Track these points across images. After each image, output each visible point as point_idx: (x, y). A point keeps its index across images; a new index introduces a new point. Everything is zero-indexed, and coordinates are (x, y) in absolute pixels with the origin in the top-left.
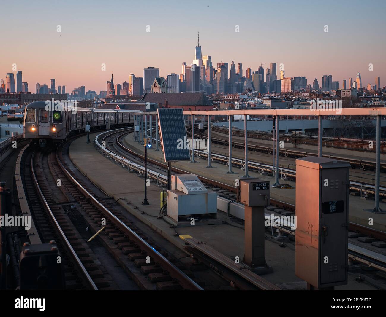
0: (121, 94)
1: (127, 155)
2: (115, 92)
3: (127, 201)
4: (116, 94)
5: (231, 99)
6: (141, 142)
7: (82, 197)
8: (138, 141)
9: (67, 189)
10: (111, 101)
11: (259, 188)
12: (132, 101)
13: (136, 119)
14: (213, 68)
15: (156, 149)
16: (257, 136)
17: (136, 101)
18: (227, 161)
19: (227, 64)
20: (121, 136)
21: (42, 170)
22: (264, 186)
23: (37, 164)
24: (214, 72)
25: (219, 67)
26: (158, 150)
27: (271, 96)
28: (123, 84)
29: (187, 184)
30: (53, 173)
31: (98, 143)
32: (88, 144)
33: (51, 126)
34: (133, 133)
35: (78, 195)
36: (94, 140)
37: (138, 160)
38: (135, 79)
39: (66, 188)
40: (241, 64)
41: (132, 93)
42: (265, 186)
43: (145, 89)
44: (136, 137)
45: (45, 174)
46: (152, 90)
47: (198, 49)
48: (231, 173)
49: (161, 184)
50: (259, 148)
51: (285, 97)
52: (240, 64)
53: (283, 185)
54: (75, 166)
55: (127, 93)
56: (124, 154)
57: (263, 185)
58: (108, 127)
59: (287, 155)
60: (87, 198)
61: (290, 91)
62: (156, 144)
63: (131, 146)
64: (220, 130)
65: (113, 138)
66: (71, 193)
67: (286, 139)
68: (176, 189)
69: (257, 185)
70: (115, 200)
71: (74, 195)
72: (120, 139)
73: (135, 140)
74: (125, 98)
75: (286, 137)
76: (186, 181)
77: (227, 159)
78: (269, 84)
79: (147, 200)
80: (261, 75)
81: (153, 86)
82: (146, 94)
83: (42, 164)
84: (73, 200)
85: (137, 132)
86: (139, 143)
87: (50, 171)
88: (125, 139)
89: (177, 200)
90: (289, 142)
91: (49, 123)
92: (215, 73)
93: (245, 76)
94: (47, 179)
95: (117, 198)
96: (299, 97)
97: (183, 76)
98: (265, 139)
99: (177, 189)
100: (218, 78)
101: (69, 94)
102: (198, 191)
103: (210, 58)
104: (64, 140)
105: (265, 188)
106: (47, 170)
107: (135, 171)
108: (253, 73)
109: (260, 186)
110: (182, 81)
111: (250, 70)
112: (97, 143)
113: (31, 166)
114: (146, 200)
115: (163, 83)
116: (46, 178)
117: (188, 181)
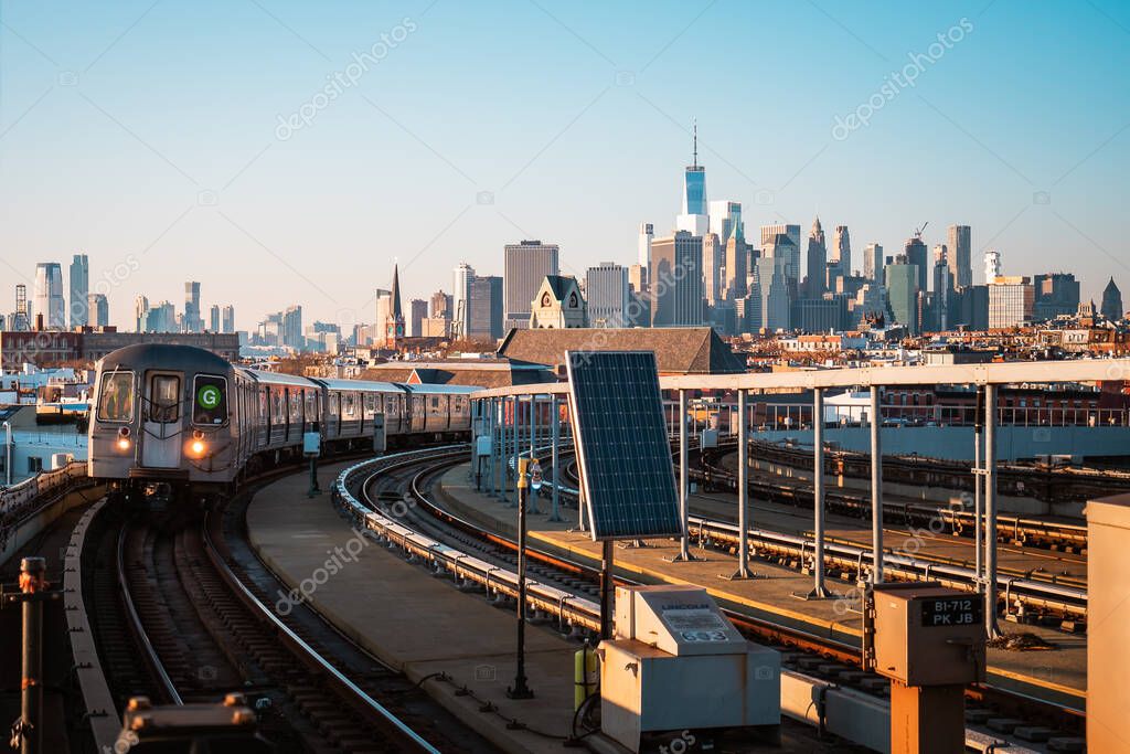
0: (425, 334)
1: (450, 535)
2: (403, 325)
3: (453, 685)
4: (409, 333)
5: (812, 350)
6: (498, 494)
7: (295, 671)
8: (488, 491)
9: (243, 644)
10: (391, 359)
11: (945, 619)
12: (465, 355)
13: (480, 414)
14: (746, 242)
15: (549, 517)
16: (907, 474)
17: (476, 356)
18: (806, 553)
19: (795, 229)
20: (425, 475)
21: (153, 582)
22: (964, 612)
23: (138, 562)
24: (749, 257)
25: (767, 242)
26: (559, 520)
27: (953, 340)
28: (434, 300)
29: (672, 618)
30: (194, 592)
31: (348, 494)
32: (311, 497)
33: (187, 433)
34: (469, 464)
35: (279, 664)
36: (332, 484)
37: (488, 552)
38: (472, 281)
39: (238, 640)
40: (846, 228)
41: (465, 329)
42: (967, 611)
43: (510, 316)
44: (479, 477)
45: (164, 596)
46: (535, 320)
47: (696, 176)
48: (823, 596)
49: (574, 630)
50: (918, 515)
51: (1004, 343)
52: (844, 230)
53: (1014, 636)
54: (268, 570)
55: (447, 329)
56: (439, 532)
57: (958, 607)
58: (382, 443)
59: (1020, 539)
60: (314, 671)
61: (1021, 326)
62: (551, 499)
63: (463, 505)
64: (777, 456)
65: (398, 481)
66: (255, 657)
67: (1015, 484)
68: (633, 638)
69: (938, 606)
70: (411, 683)
71: (266, 662)
72: (425, 481)
73: (476, 487)
74: (439, 349)
75: (1014, 475)
76: (671, 607)
77: (808, 548)
78: (945, 299)
79: (526, 679)
80: (917, 267)
81: (536, 304)
82: (514, 331)
83: (155, 563)
84: (265, 680)
85: (485, 456)
86: (489, 496)
87: (182, 587)
88: (440, 485)
89: (636, 675)
90: (1026, 495)
91: (180, 423)
92: (754, 263)
93: (858, 273)
94: (172, 612)
95: (417, 673)
96: (1054, 344)
97: (643, 270)
98: (938, 486)
99: (637, 637)
100: (763, 278)
101: (247, 333)
102: (712, 643)
103: (735, 208)
104: (231, 485)
105: (968, 618)
106: (170, 583)
107: (478, 586)
108: (890, 260)
109: (950, 611)
110: (637, 289)
111: (879, 249)
112: (343, 494)
113: (116, 567)
114: (521, 679)
115: (574, 294)
116: (166, 608)
117: (677, 608)
